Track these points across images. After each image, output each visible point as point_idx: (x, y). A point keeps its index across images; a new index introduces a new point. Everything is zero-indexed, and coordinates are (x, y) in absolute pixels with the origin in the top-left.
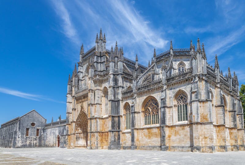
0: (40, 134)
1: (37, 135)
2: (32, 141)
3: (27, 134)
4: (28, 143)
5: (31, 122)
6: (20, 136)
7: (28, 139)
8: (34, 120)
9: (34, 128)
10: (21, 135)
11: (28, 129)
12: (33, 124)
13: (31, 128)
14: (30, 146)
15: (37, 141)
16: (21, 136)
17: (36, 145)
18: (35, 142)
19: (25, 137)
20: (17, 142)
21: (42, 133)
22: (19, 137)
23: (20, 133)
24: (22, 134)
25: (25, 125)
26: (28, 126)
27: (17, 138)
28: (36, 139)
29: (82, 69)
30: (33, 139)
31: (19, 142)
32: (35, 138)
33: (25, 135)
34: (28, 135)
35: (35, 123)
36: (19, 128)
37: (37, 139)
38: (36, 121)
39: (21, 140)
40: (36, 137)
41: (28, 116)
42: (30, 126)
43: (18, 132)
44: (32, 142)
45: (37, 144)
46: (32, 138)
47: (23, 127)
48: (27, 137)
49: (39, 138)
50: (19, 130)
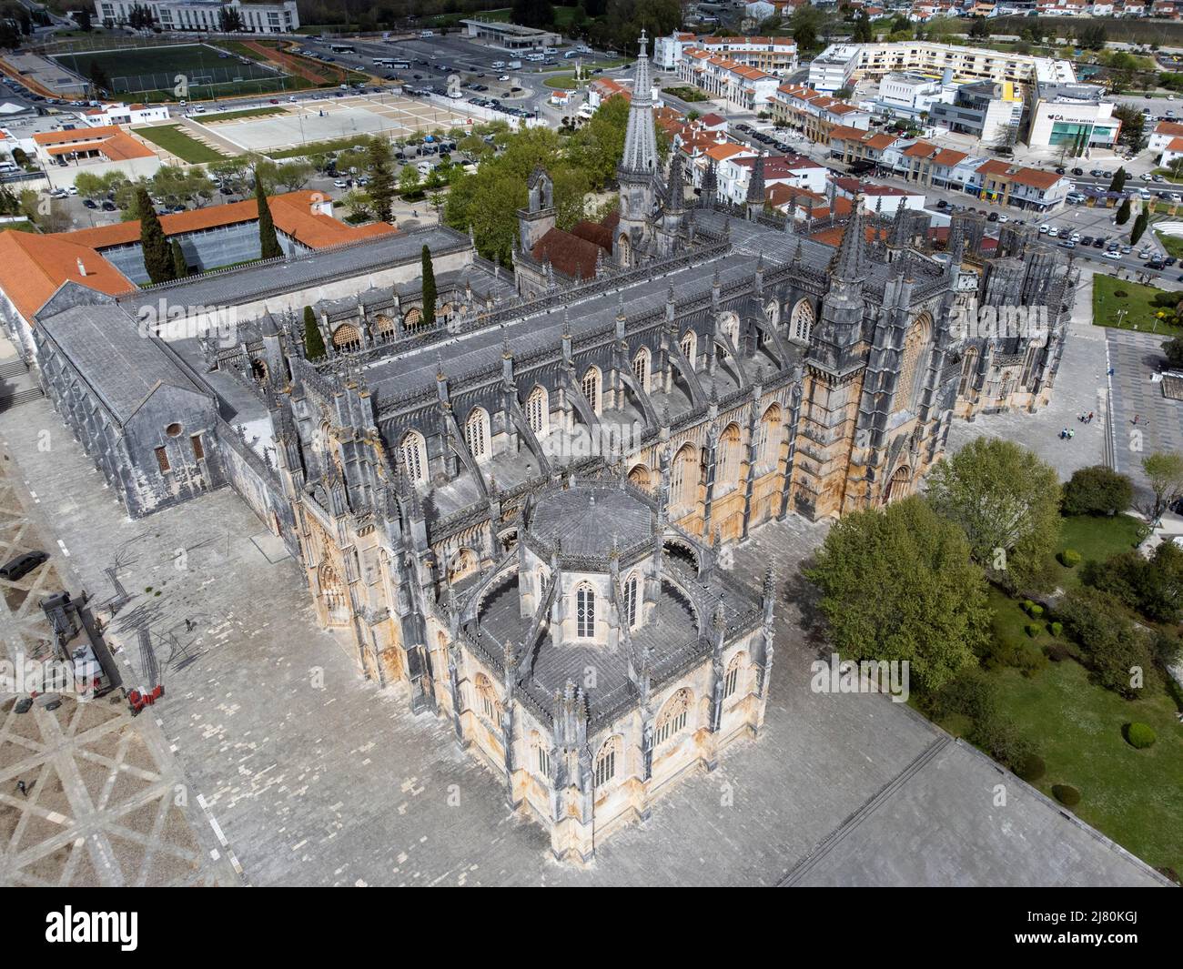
0: (209, 450)
1: (199, 454)
2: (186, 479)
3: (164, 466)
4: (175, 489)
5: (166, 427)
6: (143, 481)
7: (172, 478)
8: (173, 416)
9: (181, 438)
10: (144, 477)
11: (160, 452)
12: (173, 429)
13: (171, 443)
14: (186, 495)
15: (204, 474)
16: (148, 480)
17: (204, 488)
18: (197, 479)
19: (161, 477)
20: (140, 499)
21: (214, 445)
22: (141, 485)
23: (140, 472)
24: (149, 471)
25: (147, 441)
26: (157, 440)
27: (138, 488)
28: (198, 471)
29: (306, 410)
30: (187, 472)
31: (148, 499)
32: (195, 466)
33: (158, 472)
34: (168, 468)
35: (179, 422)
36: (133, 459)
37: (201, 467)
38: (181, 417)
39: (152, 489)
40: (198, 464)
41: (149, 411)
42: (165, 440)
43: (132, 471)
44: (189, 483)
45: (208, 483)
46: (184, 471)
47: (144, 450)
48: (166, 476)
49: (208, 461)
50: (134, 465)
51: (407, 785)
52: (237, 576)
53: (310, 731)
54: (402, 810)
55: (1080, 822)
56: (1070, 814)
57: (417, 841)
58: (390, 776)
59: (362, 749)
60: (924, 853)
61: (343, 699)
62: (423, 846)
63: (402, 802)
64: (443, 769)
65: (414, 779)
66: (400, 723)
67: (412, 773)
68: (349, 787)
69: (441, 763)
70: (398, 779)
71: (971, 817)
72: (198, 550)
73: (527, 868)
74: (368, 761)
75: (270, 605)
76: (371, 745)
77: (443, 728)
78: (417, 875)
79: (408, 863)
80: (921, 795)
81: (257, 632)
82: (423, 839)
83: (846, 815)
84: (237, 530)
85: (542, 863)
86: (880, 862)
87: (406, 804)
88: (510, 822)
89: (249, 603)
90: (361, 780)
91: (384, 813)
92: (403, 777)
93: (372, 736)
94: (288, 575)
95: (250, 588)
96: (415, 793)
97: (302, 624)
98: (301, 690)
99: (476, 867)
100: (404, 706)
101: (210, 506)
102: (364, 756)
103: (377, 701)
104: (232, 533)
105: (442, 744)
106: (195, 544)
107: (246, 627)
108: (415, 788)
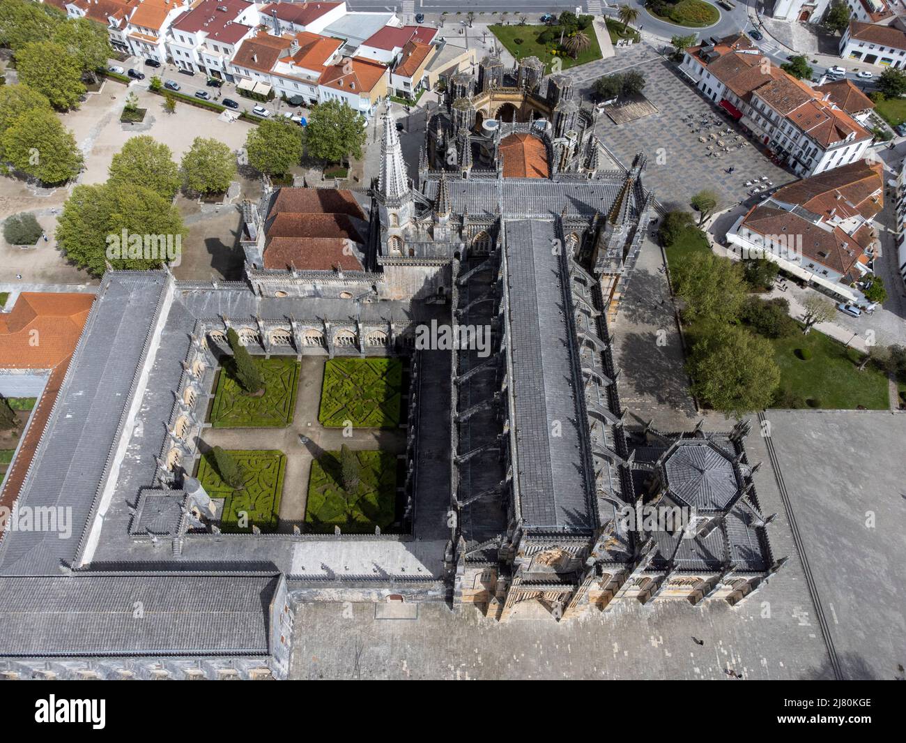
3: (284, 640)
4: (289, 643)
7: (287, 641)
9: (283, 617)
11: (282, 638)
15: (291, 616)
16: (284, 659)
18: (291, 623)
28: (290, 619)
30: (289, 627)
33: (284, 648)
42: (281, 629)
44: (291, 630)
48: (286, 644)
51: (654, 643)
52: (412, 645)
53: (585, 670)
54: (668, 654)
55: (826, 411)
56: (821, 410)
57: (691, 658)
58: (643, 648)
59: (616, 650)
60: (809, 471)
61: (572, 640)
62: (695, 657)
63: (664, 654)
64: (654, 620)
65: (652, 637)
66: (609, 622)
67: (648, 637)
68: (638, 671)
69: (649, 619)
70: (647, 645)
71: (801, 441)
72: (362, 657)
73: (734, 621)
74: (626, 653)
75: (458, 640)
76: (616, 645)
77: (627, 604)
78: (710, 669)
79: (702, 669)
80: (782, 448)
81: (480, 659)
82: (692, 655)
83: (774, 481)
84: (359, 623)
85: (735, 613)
86: (804, 490)
87: (666, 650)
88: (705, 612)
89: (447, 651)
90: (637, 663)
91: (665, 664)
92: (647, 641)
93: (610, 641)
94: (437, 614)
95: (432, 644)
96: (661, 642)
97: (490, 630)
98: (549, 659)
99: (721, 642)
100: (599, 614)
101: (313, 627)
102: (620, 653)
103: (585, 624)
104: (361, 627)
105: (637, 611)
106: (353, 656)
107: (471, 663)
108: (658, 640)
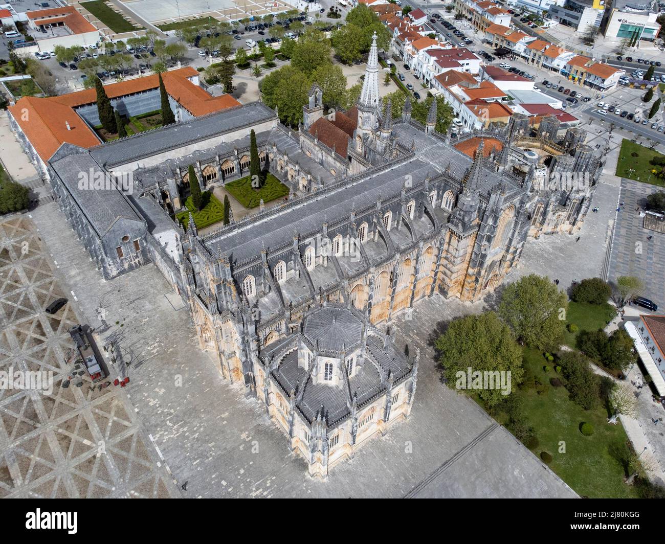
0: (142, 247)
1: (137, 248)
2: (131, 261)
3: (121, 255)
4: (126, 266)
5: (122, 238)
6: (111, 263)
7: (124, 261)
8: (125, 232)
9: (129, 242)
11: (119, 249)
12: (125, 238)
13: (124, 245)
14: (131, 268)
15: (140, 258)
16: (113, 262)
17: (140, 264)
18: (137, 260)
19: (119, 261)
20: (109, 271)
21: (145, 244)
22: (110, 265)
23: (109, 259)
24: (113, 258)
25: (113, 245)
26: (117, 244)
27: (108, 266)
28: (137, 257)
29: (197, 258)
30: (132, 258)
31: (113, 271)
32: (135, 254)
33: (118, 259)
35: (128, 235)
36: (106, 254)
37: (139, 255)
38: (129, 233)
39: (115, 266)
40: (137, 254)
41: (113, 231)
42: (121, 244)
43: (106, 259)
44: (133, 263)
45: (142, 262)
46: (130, 257)
47: (111, 249)
48: (122, 260)
49: (142, 252)
50: (107, 256)
51: (244, 436)
52: (159, 317)
53: (198, 405)
54: (241, 448)
55: (550, 471)
56: (547, 467)
57: (248, 464)
58: (236, 430)
59: (223, 416)
60: (477, 482)
61: (213, 389)
62: (251, 466)
63: (241, 444)
64: (260, 428)
65: (247, 433)
66: (239, 403)
67: (246, 430)
68: (217, 435)
69: (259, 425)
70: (240, 432)
71: (501, 465)
72: (139, 301)
73: (297, 480)
74: (225, 422)
75: (176, 335)
76: (227, 414)
77: (260, 407)
78: (248, 480)
79: (244, 474)
80: (479, 453)
81: (171, 350)
82: (251, 463)
83: (444, 461)
84: (157, 290)
85: (304, 478)
86: (456, 486)
87: (243, 445)
88: (290, 457)
89: (166, 333)
90: (223, 432)
91: (233, 449)
92: (242, 431)
93: (227, 409)
94: (185, 318)
95: (166, 325)
96: (247, 440)
97: (192, 346)
98: (193, 383)
99: (274, 478)
100: (242, 394)
101: (144, 274)
102: (223, 419)
103: (229, 391)
104: (156, 292)
105: (260, 415)
106: (138, 297)
107: (166, 346)
108: (247, 437)
